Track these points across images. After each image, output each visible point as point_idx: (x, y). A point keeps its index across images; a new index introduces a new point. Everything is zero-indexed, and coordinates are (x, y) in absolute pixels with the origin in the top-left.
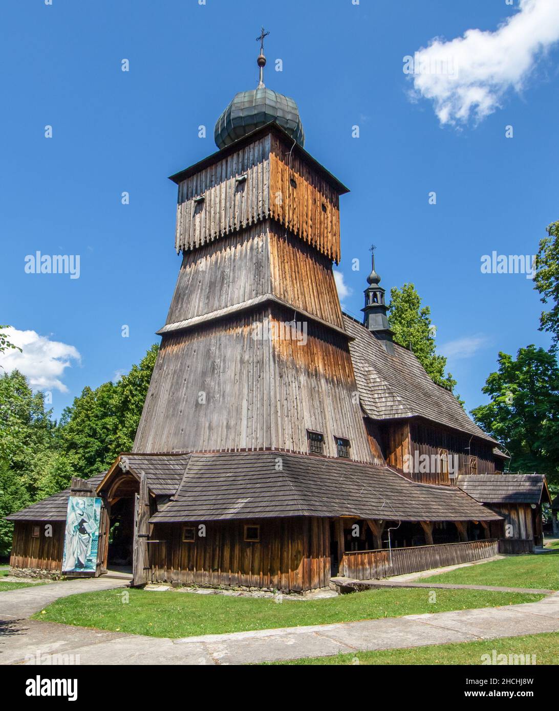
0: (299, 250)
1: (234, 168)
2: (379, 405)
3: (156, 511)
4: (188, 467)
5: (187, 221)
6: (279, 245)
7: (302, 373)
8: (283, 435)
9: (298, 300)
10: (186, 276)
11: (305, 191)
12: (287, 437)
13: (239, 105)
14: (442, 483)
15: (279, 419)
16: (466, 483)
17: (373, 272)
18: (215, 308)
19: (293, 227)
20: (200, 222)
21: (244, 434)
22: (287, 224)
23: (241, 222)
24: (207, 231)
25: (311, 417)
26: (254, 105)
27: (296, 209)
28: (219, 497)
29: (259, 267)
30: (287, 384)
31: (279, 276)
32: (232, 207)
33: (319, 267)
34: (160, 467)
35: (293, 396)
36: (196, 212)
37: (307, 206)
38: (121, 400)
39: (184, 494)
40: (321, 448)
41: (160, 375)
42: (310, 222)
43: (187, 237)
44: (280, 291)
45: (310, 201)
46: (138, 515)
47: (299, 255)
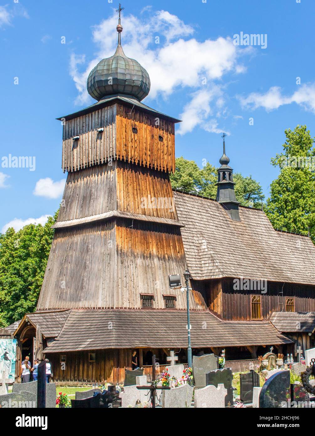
0: (141, 173)
1: (96, 121)
2: (203, 269)
3: (46, 346)
4: (68, 319)
5: (69, 151)
6: (124, 175)
7: (138, 257)
8: (122, 299)
9: (138, 208)
10: (69, 189)
11: (145, 132)
12: (125, 300)
13: (100, 72)
14: (254, 319)
15: (120, 290)
16: (275, 318)
17: (224, 155)
18: (86, 215)
19: (135, 160)
20: (77, 153)
21: (100, 299)
22: (130, 160)
23: (100, 159)
24: (81, 161)
25: (144, 285)
26: (110, 73)
27: (137, 147)
28: (79, 338)
29: (111, 191)
30: (127, 267)
31: (124, 197)
32: (95, 148)
33: (157, 180)
34: (50, 320)
35: (131, 274)
36: (74, 147)
37: (146, 143)
38: (38, 247)
39: (62, 336)
40: (152, 304)
41: (54, 256)
42: (149, 153)
43: (69, 162)
44: (124, 207)
45: (149, 138)
46: (36, 349)
47: (141, 176)
